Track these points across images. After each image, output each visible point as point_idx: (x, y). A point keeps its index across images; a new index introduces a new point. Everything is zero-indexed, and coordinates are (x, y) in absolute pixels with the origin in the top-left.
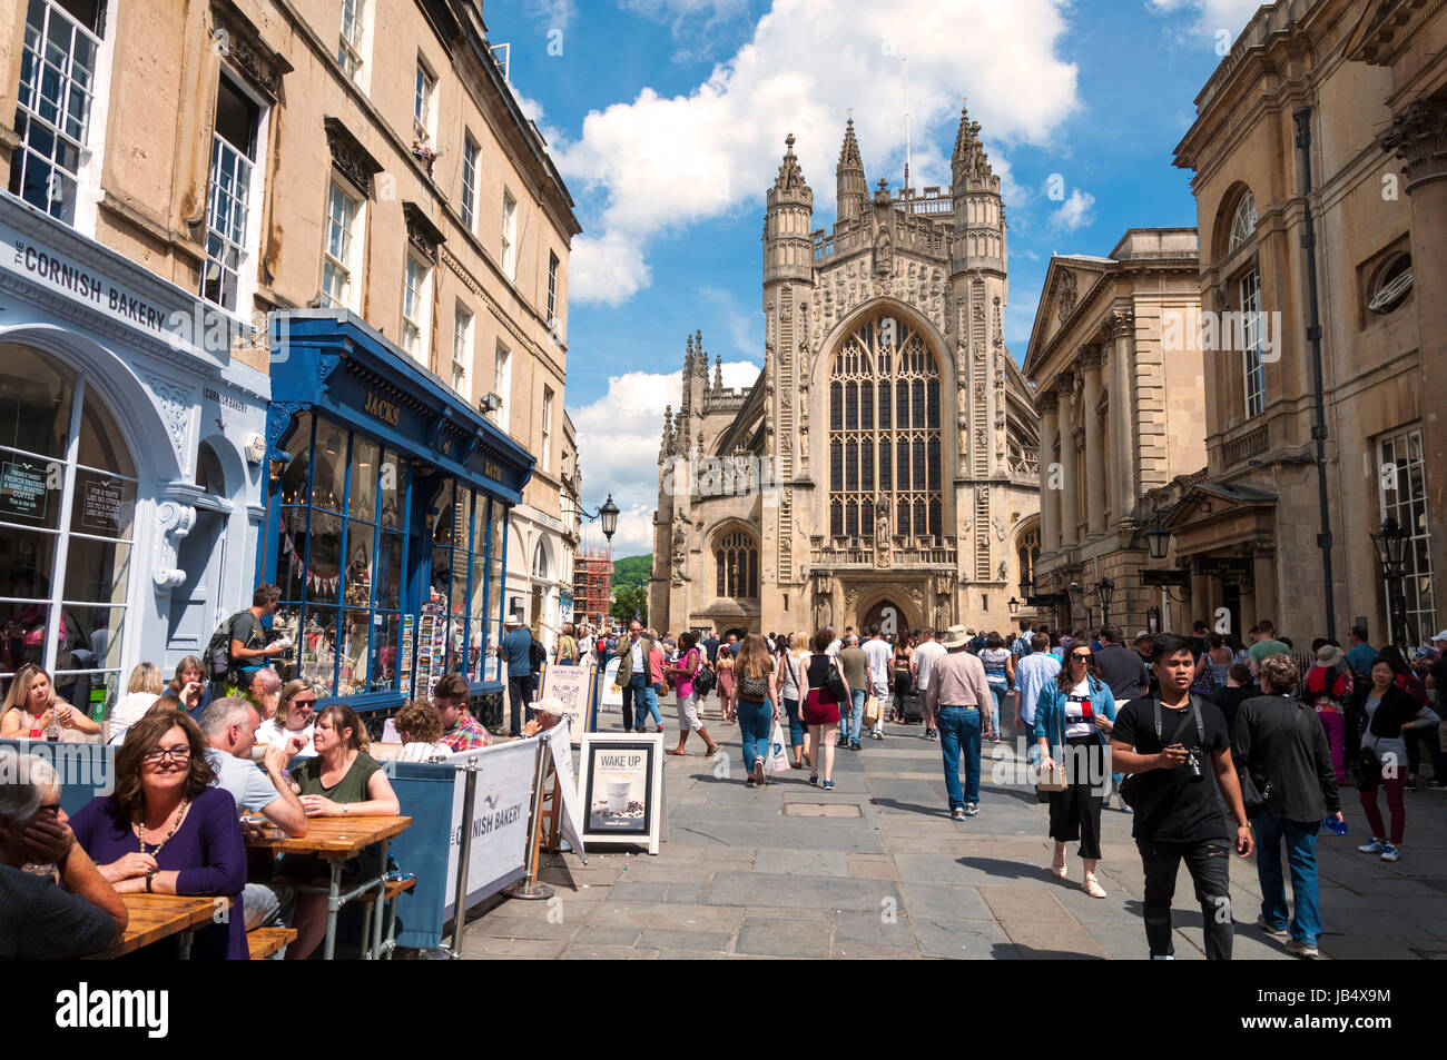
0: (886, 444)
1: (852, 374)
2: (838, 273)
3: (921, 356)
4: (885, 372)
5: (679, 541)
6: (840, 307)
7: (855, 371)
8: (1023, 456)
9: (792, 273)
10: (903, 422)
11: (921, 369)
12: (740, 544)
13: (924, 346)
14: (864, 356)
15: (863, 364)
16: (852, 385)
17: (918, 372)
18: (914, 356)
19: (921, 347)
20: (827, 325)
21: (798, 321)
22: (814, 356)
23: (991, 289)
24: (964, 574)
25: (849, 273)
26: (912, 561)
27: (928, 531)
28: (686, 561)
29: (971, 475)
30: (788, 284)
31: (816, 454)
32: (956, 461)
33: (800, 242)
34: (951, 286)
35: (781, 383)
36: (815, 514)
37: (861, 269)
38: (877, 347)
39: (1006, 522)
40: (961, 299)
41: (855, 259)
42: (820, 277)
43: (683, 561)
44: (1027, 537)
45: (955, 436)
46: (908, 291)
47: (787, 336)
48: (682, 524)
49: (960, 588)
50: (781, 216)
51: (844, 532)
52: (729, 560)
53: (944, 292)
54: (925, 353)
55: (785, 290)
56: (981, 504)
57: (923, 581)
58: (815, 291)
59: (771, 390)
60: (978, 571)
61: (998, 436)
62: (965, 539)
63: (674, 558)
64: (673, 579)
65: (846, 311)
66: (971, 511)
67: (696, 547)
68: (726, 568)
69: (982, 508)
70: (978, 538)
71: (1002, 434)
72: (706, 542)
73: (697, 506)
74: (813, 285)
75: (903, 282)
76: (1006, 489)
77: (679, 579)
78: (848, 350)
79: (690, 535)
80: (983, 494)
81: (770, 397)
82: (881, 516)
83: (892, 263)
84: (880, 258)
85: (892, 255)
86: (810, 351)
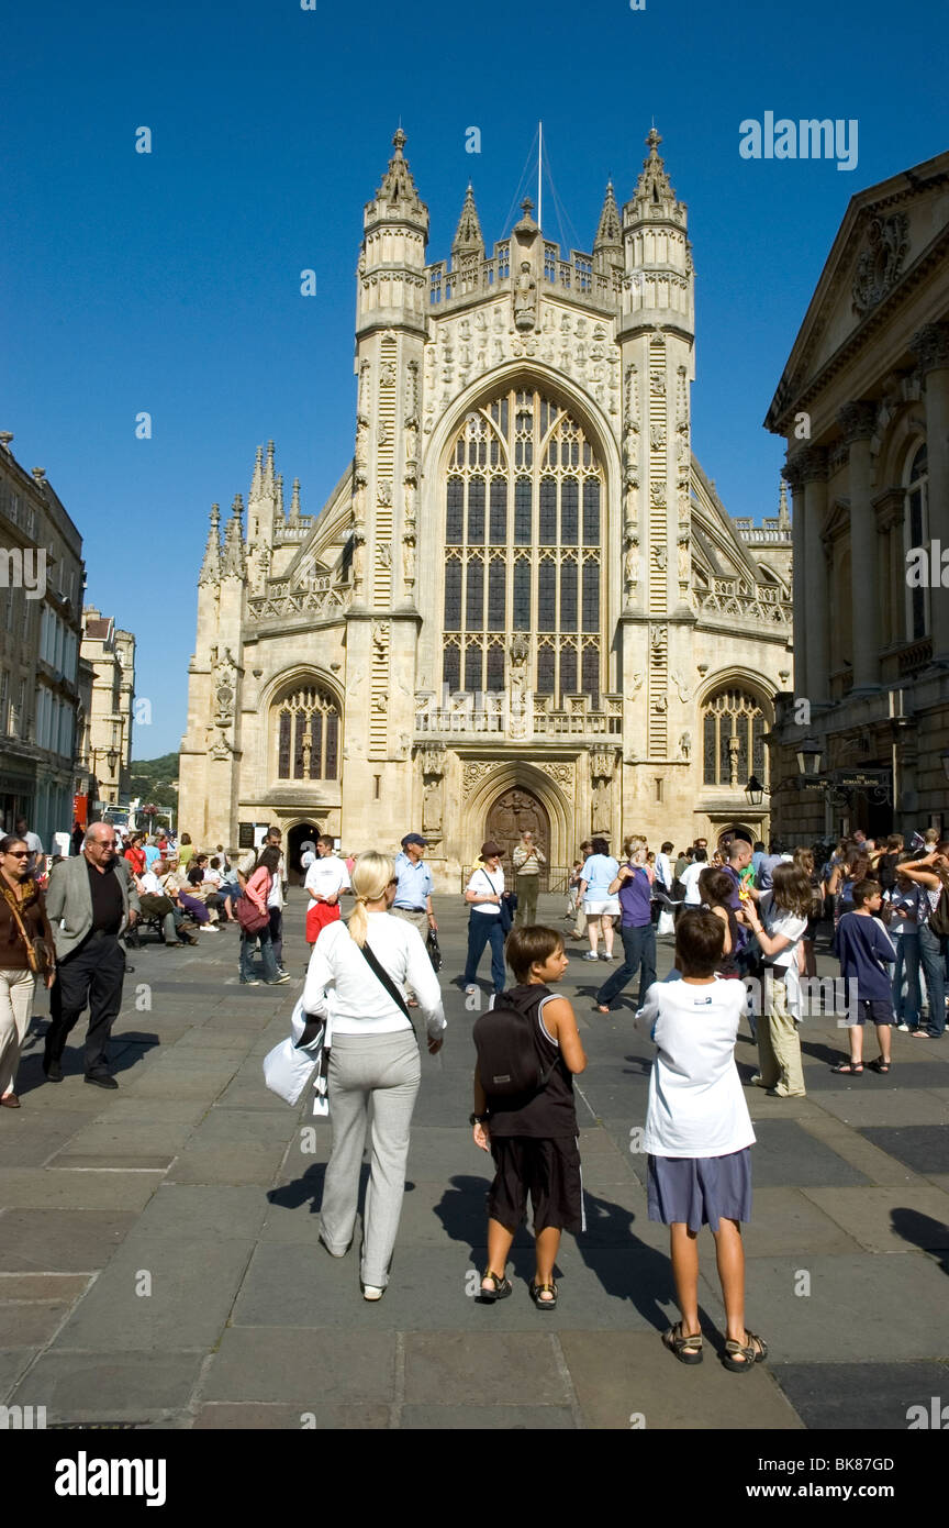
0: (523, 566)
1: (478, 466)
2: (464, 323)
3: (576, 444)
4: (524, 465)
5: (225, 695)
6: (465, 370)
8: (713, 587)
9: (398, 318)
10: (548, 535)
11: (576, 464)
12: (314, 703)
13: (581, 432)
14: (495, 441)
15: (494, 452)
16: (478, 483)
17: (570, 466)
18: (565, 444)
19: (575, 433)
20: (445, 395)
21: (405, 386)
22: (425, 437)
23: (674, 355)
24: (631, 750)
25: (479, 325)
26: (558, 731)
27: (579, 689)
28: (233, 725)
29: (643, 611)
30: (392, 333)
31: (425, 576)
32: (621, 591)
33: (410, 276)
34: (618, 350)
35: (378, 473)
36: (422, 662)
37: (495, 319)
38: (513, 431)
39: (688, 678)
40: (632, 366)
41: (487, 305)
42: (437, 328)
43: (230, 725)
44: (714, 701)
45: (621, 556)
46: (559, 352)
47: (388, 406)
48: (230, 671)
49: (626, 770)
50: (386, 240)
51: (463, 689)
52: (298, 726)
53: (608, 356)
54: (581, 441)
55: (387, 341)
56: (656, 650)
57: (573, 758)
58: (429, 346)
59: (363, 482)
60: (650, 746)
61: (680, 556)
62: (633, 700)
63: (217, 721)
64: (216, 750)
65: (472, 376)
66: (643, 661)
67: (249, 706)
68: (293, 737)
69: (658, 657)
70: (651, 699)
71: (684, 554)
72: (265, 699)
73: (252, 647)
74: (427, 337)
75: (553, 339)
76: (692, 631)
77: (224, 750)
78: (473, 433)
79: (241, 688)
80: (659, 637)
81: (361, 492)
82: (518, 666)
83: (538, 313)
84: (521, 304)
85: (538, 302)
86: (421, 430)
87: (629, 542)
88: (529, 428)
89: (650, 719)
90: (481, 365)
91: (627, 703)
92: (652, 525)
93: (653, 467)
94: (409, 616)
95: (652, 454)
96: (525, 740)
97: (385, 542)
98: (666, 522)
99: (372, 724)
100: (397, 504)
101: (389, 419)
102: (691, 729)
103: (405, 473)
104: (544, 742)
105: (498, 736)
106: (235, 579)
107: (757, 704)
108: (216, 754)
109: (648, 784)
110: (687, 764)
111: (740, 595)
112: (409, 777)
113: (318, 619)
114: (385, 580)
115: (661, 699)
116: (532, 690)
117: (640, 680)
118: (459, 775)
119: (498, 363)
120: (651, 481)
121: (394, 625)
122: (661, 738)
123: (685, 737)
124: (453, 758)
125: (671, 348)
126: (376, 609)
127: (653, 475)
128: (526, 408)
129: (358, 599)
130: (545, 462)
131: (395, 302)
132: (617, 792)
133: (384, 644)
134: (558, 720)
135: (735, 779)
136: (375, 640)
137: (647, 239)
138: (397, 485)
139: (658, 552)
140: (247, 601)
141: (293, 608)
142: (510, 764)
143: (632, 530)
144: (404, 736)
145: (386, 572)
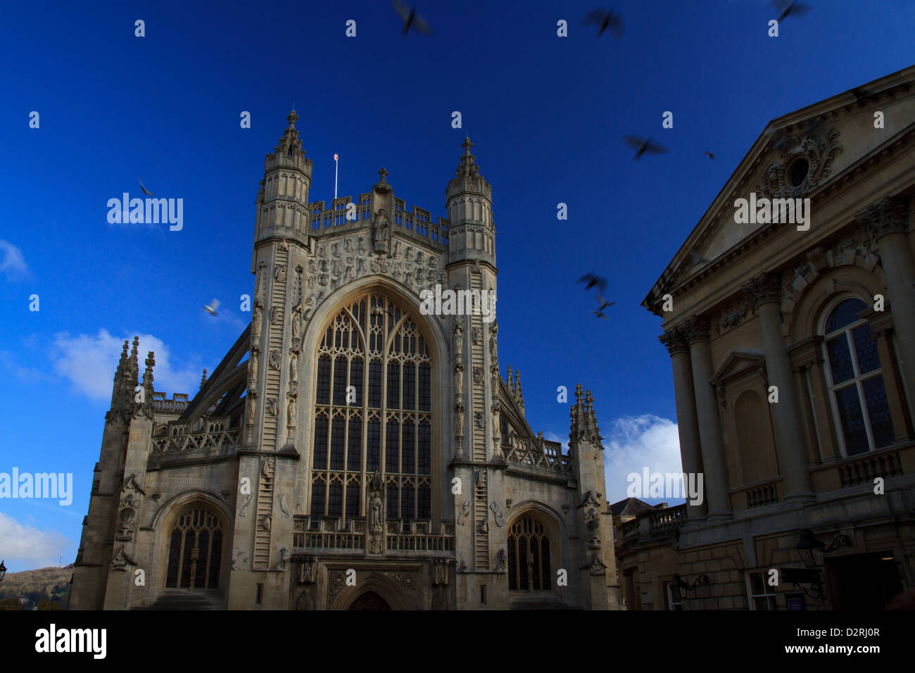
0: (375, 423)
1: (342, 348)
2: (336, 245)
3: (413, 339)
4: (376, 351)
5: (129, 512)
6: (335, 278)
7: (346, 346)
8: (514, 445)
9: (290, 234)
10: (393, 403)
11: (413, 352)
12: (202, 523)
13: (416, 330)
14: (355, 332)
15: (354, 340)
16: (342, 361)
17: (409, 354)
18: (406, 338)
19: (413, 330)
20: (321, 294)
21: (293, 283)
22: (305, 323)
23: (487, 281)
24: (463, 562)
25: (347, 247)
26: (406, 548)
27: (416, 517)
28: (133, 541)
29: (468, 458)
30: (285, 244)
31: (302, 426)
32: (450, 444)
33: (300, 207)
34: (446, 276)
35: (271, 344)
36: (298, 492)
37: (359, 245)
38: (369, 325)
39: (502, 507)
40: (458, 286)
41: (354, 234)
42: (316, 247)
43: (130, 540)
44: (514, 526)
45: (449, 419)
46: (405, 273)
47: (279, 296)
48: (133, 494)
49: (458, 578)
50: (282, 180)
51: (327, 514)
52: (186, 542)
53: (439, 278)
54: (417, 336)
55: (281, 250)
56: (479, 488)
57: (417, 569)
58: (310, 258)
59: (258, 351)
60: (476, 560)
61: (494, 421)
62: (463, 525)
63: (119, 536)
64: (114, 561)
65: (342, 282)
66: (470, 495)
67: (146, 524)
68: (182, 551)
69: (480, 492)
70: (476, 524)
71: (497, 419)
72: (162, 519)
73: (154, 475)
74: (309, 251)
75: (400, 264)
76: (503, 474)
77: (123, 562)
78: (339, 324)
79: (142, 507)
80: (482, 478)
81: (256, 358)
82: (375, 497)
83: (390, 244)
84: (379, 237)
85: (390, 237)
86: (302, 316)
87: (458, 408)
88: (381, 323)
89: (476, 539)
90: (348, 276)
91: (458, 527)
92: (474, 396)
93: (474, 356)
94: (291, 455)
95: (473, 347)
96: (380, 555)
97: (274, 397)
98: (483, 395)
99: (257, 540)
100: (284, 369)
101: (281, 305)
102: (505, 547)
103: (291, 346)
104: (396, 557)
105: (360, 551)
106: (144, 417)
107: (544, 530)
108: (115, 566)
109: (475, 590)
110: (504, 573)
111: (533, 450)
112: (286, 587)
113: (212, 455)
114: (273, 426)
115: (483, 524)
116: (385, 516)
117: (468, 509)
118: (326, 583)
119: (360, 275)
120: (473, 365)
121: (278, 462)
122: (484, 554)
123: (501, 552)
124: (323, 570)
125: (485, 276)
126: (264, 449)
127: (474, 362)
128: (379, 310)
129: (250, 440)
130: (391, 350)
131: (288, 223)
132: (452, 597)
133: (270, 476)
134: (406, 540)
135: (531, 586)
136: (263, 472)
137: (468, 204)
138: (285, 355)
139: (479, 416)
140: (152, 437)
141: (191, 446)
142: (368, 574)
143: (460, 400)
144: (283, 551)
145: (273, 420)
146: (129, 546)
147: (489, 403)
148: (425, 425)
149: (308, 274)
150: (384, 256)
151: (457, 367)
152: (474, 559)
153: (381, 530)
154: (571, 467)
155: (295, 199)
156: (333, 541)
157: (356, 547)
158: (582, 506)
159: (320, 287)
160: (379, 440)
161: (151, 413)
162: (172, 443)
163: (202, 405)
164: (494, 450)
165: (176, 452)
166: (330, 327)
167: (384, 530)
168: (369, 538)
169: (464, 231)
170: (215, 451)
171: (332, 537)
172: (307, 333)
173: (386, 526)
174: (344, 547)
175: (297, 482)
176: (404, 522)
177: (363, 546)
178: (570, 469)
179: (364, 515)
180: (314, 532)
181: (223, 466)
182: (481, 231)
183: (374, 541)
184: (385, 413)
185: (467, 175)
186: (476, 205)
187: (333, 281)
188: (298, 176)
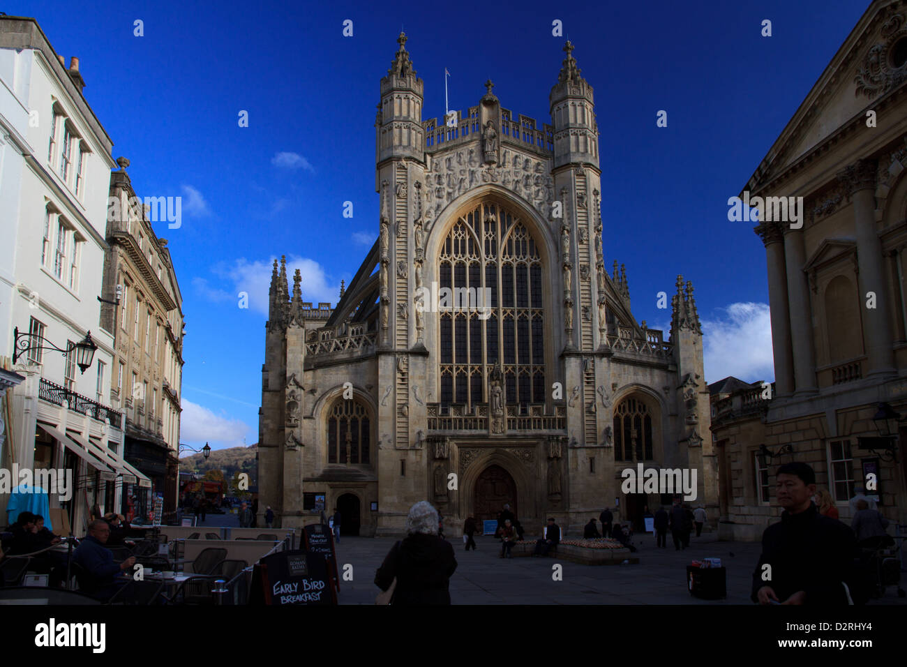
1: (460, 255)
2: (449, 159)
3: (524, 241)
4: (491, 255)
5: (293, 404)
6: (450, 190)
7: (463, 253)
8: (619, 334)
9: (408, 153)
10: (508, 302)
11: (524, 254)
12: (352, 412)
13: (527, 234)
14: (472, 239)
15: (471, 247)
16: (461, 266)
17: (521, 256)
18: (517, 241)
19: (524, 234)
20: (439, 206)
21: (413, 198)
22: (426, 234)
23: (591, 182)
24: (574, 439)
25: (460, 160)
26: (524, 428)
27: (532, 401)
28: (299, 426)
29: (578, 348)
30: (404, 163)
31: (429, 326)
32: (560, 336)
33: (415, 126)
34: (553, 180)
35: (397, 256)
36: (429, 384)
37: (471, 157)
38: (483, 232)
39: (609, 391)
40: (563, 189)
41: (465, 147)
42: (432, 162)
43: (297, 427)
44: (619, 407)
45: (559, 313)
46: (514, 180)
47: (402, 211)
48: (296, 390)
49: (570, 452)
50: (397, 101)
51: (455, 402)
52: (341, 428)
53: (546, 183)
54: (527, 239)
55: (401, 168)
56: (588, 374)
57: (534, 446)
58: (427, 174)
59: (386, 262)
60: (586, 436)
61: (600, 313)
62: (574, 407)
63: (288, 423)
64: (287, 443)
65: (456, 194)
66: (579, 381)
67: (308, 414)
68: (338, 435)
69: (589, 378)
70: (585, 405)
71: (603, 312)
72: (320, 409)
73: (310, 374)
74: (426, 167)
75: (510, 172)
76: (609, 362)
77: (294, 444)
78: (456, 233)
79: (303, 401)
80: (590, 365)
81: (385, 269)
82: (496, 385)
83: (499, 154)
84: (488, 148)
85: (499, 147)
86: (423, 228)
87: (567, 304)
88: (494, 230)
89: (586, 418)
90: (462, 187)
91: (569, 409)
92: (581, 292)
93: (580, 255)
94: (422, 352)
95: (580, 246)
96: (502, 434)
97: (404, 302)
98: (590, 290)
99: (397, 425)
100: (411, 277)
101: (404, 220)
102: (611, 425)
103: (415, 256)
104: (515, 435)
105: (484, 432)
106: (297, 326)
107: (647, 408)
108: (288, 447)
109: (585, 461)
110: (610, 447)
111: (636, 339)
112: (425, 461)
113: (355, 355)
114: (404, 328)
115: (592, 406)
116: (505, 401)
117: (578, 393)
118: (457, 458)
119: (473, 186)
120: (580, 263)
121: (411, 358)
122: (592, 431)
123: (608, 430)
124: (454, 446)
125: (589, 178)
126: (398, 348)
127: (581, 260)
128: (492, 217)
129: (385, 341)
130: (504, 253)
131: (405, 142)
132: (565, 468)
133: (404, 371)
134: (524, 421)
135: (635, 457)
136: (398, 368)
137: (571, 108)
138: (411, 264)
139: (586, 310)
140: (305, 342)
141: (337, 348)
142: (492, 450)
143: (569, 296)
144: (419, 433)
145: (404, 323)
146: (296, 430)
147: (596, 297)
148: (538, 321)
149: (425, 188)
150: (494, 166)
151: (565, 265)
152: (584, 435)
153: (502, 414)
154: (672, 352)
155: (410, 119)
156: (460, 424)
157: (481, 428)
158: (682, 387)
159: (438, 200)
160: (497, 335)
161: (302, 322)
162: (322, 347)
163: (343, 313)
164: (601, 340)
165: (325, 354)
166: (448, 236)
167: (504, 413)
168: (492, 420)
169: (568, 135)
170: (357, 352)
171: (460, 420)
172: (429, 243)
173: (506, 410)
174: (471, 428)
175: (427, 376)
176: (522, 406)
177: (487, 428)
178: (671, 354)
179: (486, 401)
180: (445, 417)
181: (365, 364)
182: (584, 134)
183: (496, 423)
184: (501, 311)
185: (569, 79)
186: (579, 109)
187: (449, 194)
188: (411, 96)
